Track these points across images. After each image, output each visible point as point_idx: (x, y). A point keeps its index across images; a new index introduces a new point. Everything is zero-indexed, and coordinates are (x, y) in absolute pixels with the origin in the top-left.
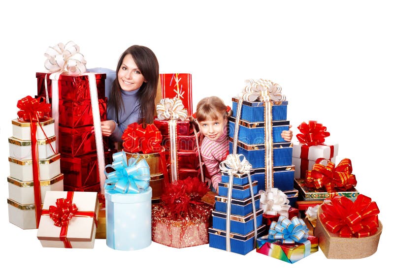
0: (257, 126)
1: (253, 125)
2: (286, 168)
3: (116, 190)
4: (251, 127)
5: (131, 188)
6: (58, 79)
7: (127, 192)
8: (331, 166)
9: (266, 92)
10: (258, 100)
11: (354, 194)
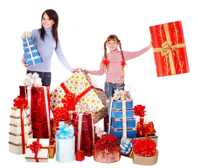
0: (119, 111)
2: (132, 129)
3: (60, 137)
4: (116, 111)
5: (66, 137)
6: (31, 89)
7: (64, 139)
8: (146, 126)
9: (123, 96)
10: (120, 99)
11: (156, 137)
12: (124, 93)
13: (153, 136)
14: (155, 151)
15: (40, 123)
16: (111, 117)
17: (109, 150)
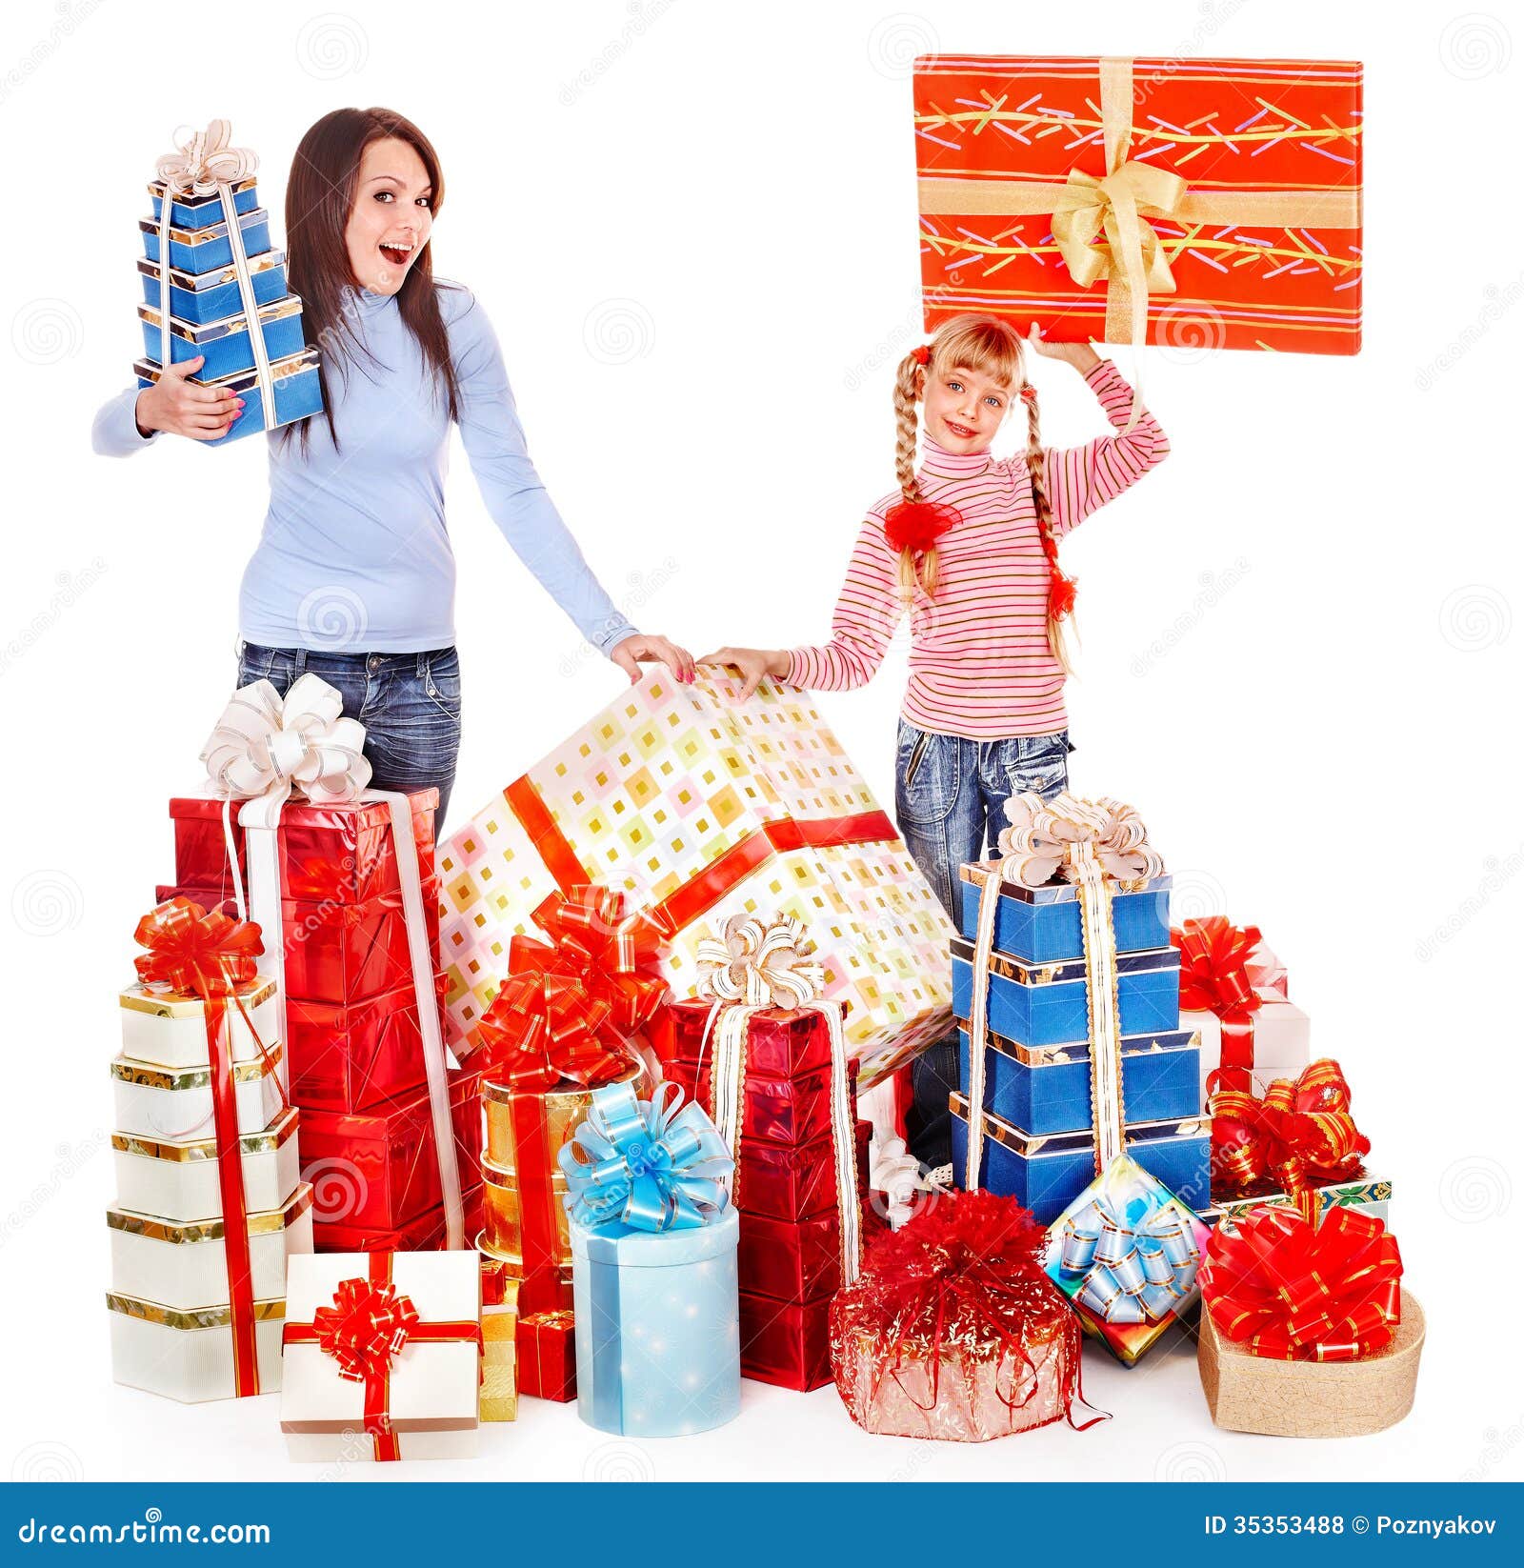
0: (1056, 978)
1: (1039, 972)
2: (1176, 1127)
4: (1034, 982)
6: (276, 823)
8: (1286, 1094)
9: (1088, 847)
10: (1058, 879)
11: (1375, 1186)
12: (1096, 825)
13: (1350, 1186)
14: (1397, 1310)
15: (374, 1120)
16: (990, 1039)
17: (979, 1329)
